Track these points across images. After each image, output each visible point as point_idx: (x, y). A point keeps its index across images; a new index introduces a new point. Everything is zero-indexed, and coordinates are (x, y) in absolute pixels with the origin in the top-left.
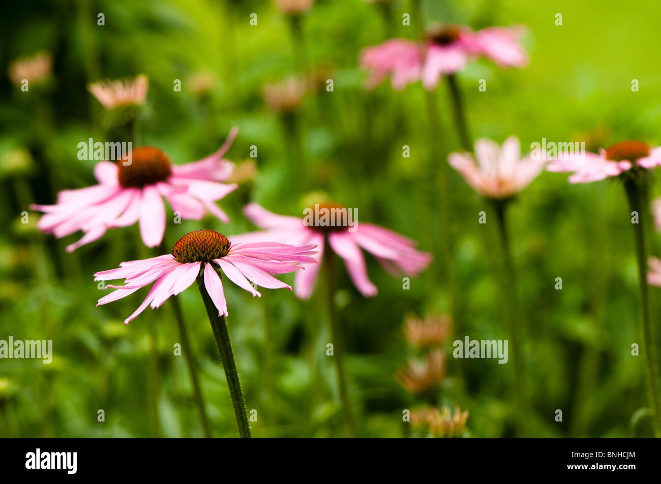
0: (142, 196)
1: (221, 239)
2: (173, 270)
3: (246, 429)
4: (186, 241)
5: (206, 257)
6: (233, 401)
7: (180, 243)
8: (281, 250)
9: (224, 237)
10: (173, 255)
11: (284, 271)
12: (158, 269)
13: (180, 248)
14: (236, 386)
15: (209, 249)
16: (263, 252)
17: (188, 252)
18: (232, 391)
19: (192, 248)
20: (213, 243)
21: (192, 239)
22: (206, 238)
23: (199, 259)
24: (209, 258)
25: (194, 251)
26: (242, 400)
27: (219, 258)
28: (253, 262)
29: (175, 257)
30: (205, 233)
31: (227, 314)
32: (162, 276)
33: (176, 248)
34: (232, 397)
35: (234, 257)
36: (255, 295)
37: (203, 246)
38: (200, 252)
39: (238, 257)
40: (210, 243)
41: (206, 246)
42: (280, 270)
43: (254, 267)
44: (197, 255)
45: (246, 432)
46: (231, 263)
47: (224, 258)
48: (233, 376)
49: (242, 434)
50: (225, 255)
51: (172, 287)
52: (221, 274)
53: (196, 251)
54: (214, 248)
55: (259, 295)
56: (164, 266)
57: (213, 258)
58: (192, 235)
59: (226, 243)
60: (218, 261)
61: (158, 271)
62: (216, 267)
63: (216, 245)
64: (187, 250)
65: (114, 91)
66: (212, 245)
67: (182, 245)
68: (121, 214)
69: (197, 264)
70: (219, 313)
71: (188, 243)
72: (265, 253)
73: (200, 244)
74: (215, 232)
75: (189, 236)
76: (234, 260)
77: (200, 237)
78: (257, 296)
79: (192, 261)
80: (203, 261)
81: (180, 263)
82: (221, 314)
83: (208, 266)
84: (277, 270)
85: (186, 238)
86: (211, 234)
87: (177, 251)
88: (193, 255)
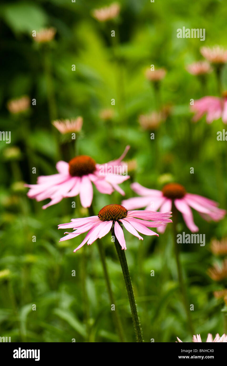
0: (81, 181)
1: (123, 209)
2: (99, 224)
3: (134, 305)
4: (105, 210)
5: (115, 218)
6: (128, 291)
7: (102, 211)
8: (153, 215)
9: (125, 208)
10: (98, 217)
11: (155, 226)
12: (90, 224)
13: (102, 213)
14: (129, 283)
15: (117, 214)
16: (144, 216)
17: (106, 216)
18: (127, 286)
19: (108, 213)
20: (119, 211)
21: (108, 209)
22: (115, 209)
23: (112, 219)
24: (117, 219)
25: (109, 215)
26: (132, 291)
27: (121, 219)
28: (139, 221)
29: (100, 218)
30: (115, 206)
31: (126, 249)
32: (93, 228)
33: (100, 213)
34: (127, 289)
35: (130, 218)
36: (140, 239)
37: (114, 213)
38: (112, 216)
39: (132, 218)
40: (117, 211)
41: (115, 213)
42: (153, 226)
43: (140, 224)
44: (111, 217)
45: (134, 307)
46: (128, 222)
47: (124, 219)
48: (128, 278)
49: (132, 308)
50: (125, 217)
51: (98, 234)
52: (122, 227)
53: (110, 215)
54: (119, 214)
55: (142, 239)
56: (94, 222)
57: (119, 219)
58: (108, 207)
59: (125, 211)
60: (121, 220)
61: (91, 224)
62: (120, 223)
63: (120, 212)
64: (106, 214)
65: (65, 125)
66: (118, 212)
67: (103, 212)
68: (70, 191)
69: (111, 222)
70: (122, 248)
71: (106, 211)
72: (145, 217)
73: (112, 212)
74: (120, 206)
75: (107, 207)
76: (130, 220)
77: (112, 208)
78: (141, 239)
79: (108, 220)
80: (114, 220)
81: (102, 221)
82: (123, 248)
83: (116, 223)
84: (151, 226)
85: (105, 208)
86: (118, 207)
87: (100, 215)
88: (109, 217)
